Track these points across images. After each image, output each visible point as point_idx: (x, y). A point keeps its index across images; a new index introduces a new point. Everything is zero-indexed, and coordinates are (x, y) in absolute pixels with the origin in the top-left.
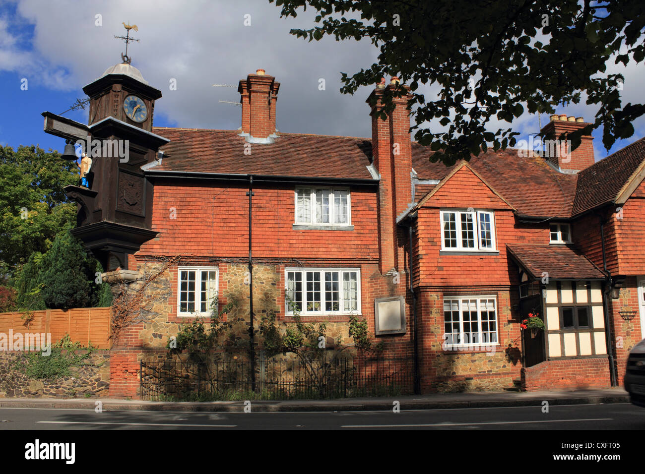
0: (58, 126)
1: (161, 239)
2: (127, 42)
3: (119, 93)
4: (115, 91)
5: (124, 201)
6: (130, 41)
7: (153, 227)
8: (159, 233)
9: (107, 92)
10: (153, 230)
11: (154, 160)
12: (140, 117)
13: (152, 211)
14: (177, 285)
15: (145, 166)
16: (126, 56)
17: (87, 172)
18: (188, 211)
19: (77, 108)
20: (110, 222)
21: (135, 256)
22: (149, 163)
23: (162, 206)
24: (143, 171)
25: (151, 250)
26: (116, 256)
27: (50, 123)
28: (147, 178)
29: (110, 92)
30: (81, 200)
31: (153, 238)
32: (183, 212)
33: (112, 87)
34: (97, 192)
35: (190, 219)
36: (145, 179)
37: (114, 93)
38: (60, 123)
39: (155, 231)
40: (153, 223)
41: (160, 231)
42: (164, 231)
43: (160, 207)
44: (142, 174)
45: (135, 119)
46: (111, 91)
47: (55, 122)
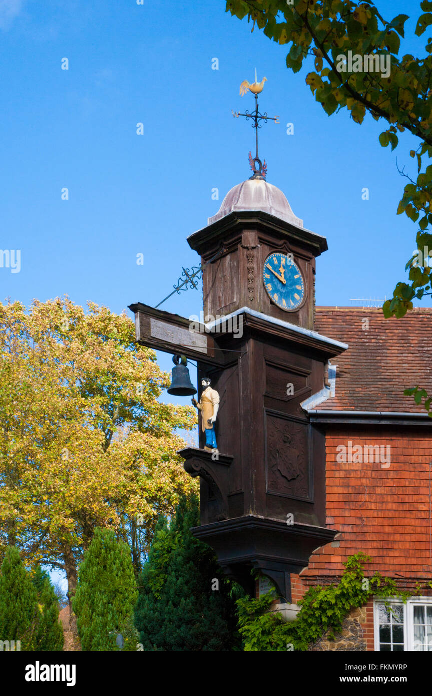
0: (159, 329)
1: (343, 544)
2: (256, 125)
3: (255, 252)
4: (247, 248)
5: (278, 473)
6: (261, 122)
7: (329, 520)
8: (338, 532)
9: (233, 249)
10: (327, 528)
11: (322, 388)
12: (294, 299)
13: (325, 490)
14: (372, 631)
15: (307, 400)
16: (257, 159)
17: (214, 419)
18: (387, 488)
19: (184, 287)
20: (260, 517)
21: (300, 576)
22: (314, 393)
23: (341, 481)
24: (305, 412)
25: (327, 566)
26: (270, 578)
27: (145, 326)
28: (313, 425)
29: (237, 249)
30: (207, 473)
31: (330, 541)
32: (379, 490)
33: (241, 238)
34: (232, 456)
35: (390, 504)
36: (310, 427)
37: (245, 251)
38: (161, 324)
39: (332, 528)
40: (328, 513)
41: (340, 528)
42: (347, 529)
43: (337, 482)
44: (303, 417)
45: (284, 305)
46: (239, 246)
47: (154, 322)
